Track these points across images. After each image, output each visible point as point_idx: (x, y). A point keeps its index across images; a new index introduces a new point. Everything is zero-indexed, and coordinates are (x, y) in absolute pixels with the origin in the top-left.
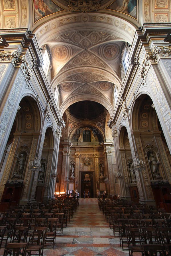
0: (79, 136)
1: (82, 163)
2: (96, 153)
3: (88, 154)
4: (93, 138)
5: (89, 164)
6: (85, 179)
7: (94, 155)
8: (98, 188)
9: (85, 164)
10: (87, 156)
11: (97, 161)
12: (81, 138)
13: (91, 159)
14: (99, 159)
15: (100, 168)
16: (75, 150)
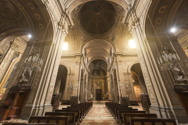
0: (95, 72)
1: (96, 85)
2: (103, 80)
3: (99, 81)
4: (101, 73)
5: (100, 86)
6: (98, 92)
7: (102, 82)
8: (104, 96)
9: (98, 86)
10: (98, 82)
11: (103, 84)
12: (96, 73)
13: (101, 83)
14: (104, 83)
15: (105, 88)
16: (93, 79)
